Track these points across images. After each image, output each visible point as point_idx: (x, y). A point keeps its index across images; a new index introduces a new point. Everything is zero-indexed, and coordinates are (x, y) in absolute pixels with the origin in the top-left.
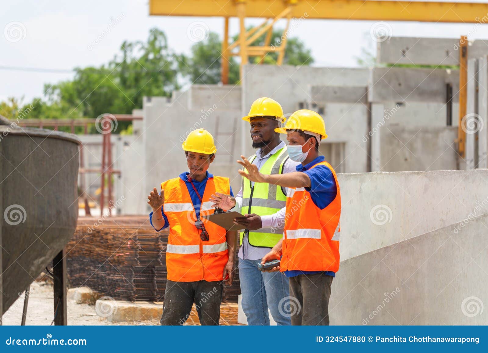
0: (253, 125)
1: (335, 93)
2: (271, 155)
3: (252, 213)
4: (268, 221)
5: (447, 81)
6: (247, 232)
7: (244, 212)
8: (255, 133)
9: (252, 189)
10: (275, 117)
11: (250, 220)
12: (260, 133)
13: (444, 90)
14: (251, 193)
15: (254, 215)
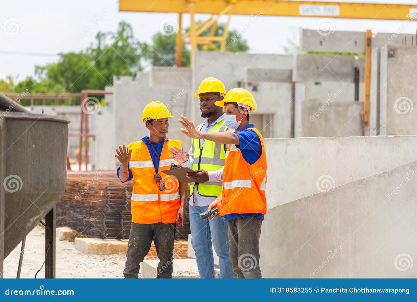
0: (202, 100)
1: (266, 74)
2: (216, 123)
3: (201, 169)
4: (213, 176)
5: (355, 65)
6: (197, 184)
7: (195, 168)
8: (203, 106)
9: (201, 150)
10: (219, 93)
11: (199, 175)
12: (207, 106)
13: (353, 73)
14: (201, 153)
15: (202, 171)
